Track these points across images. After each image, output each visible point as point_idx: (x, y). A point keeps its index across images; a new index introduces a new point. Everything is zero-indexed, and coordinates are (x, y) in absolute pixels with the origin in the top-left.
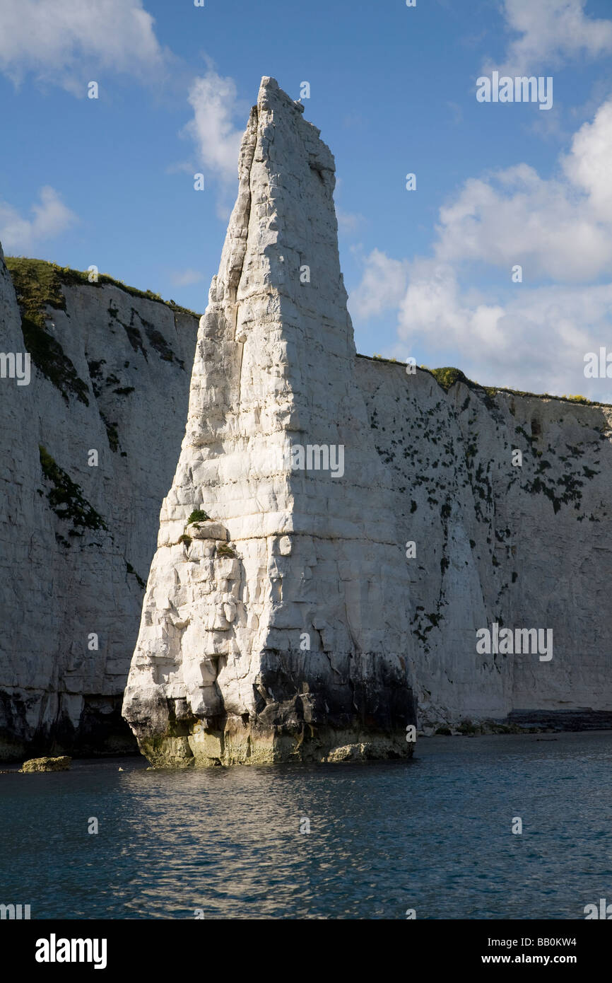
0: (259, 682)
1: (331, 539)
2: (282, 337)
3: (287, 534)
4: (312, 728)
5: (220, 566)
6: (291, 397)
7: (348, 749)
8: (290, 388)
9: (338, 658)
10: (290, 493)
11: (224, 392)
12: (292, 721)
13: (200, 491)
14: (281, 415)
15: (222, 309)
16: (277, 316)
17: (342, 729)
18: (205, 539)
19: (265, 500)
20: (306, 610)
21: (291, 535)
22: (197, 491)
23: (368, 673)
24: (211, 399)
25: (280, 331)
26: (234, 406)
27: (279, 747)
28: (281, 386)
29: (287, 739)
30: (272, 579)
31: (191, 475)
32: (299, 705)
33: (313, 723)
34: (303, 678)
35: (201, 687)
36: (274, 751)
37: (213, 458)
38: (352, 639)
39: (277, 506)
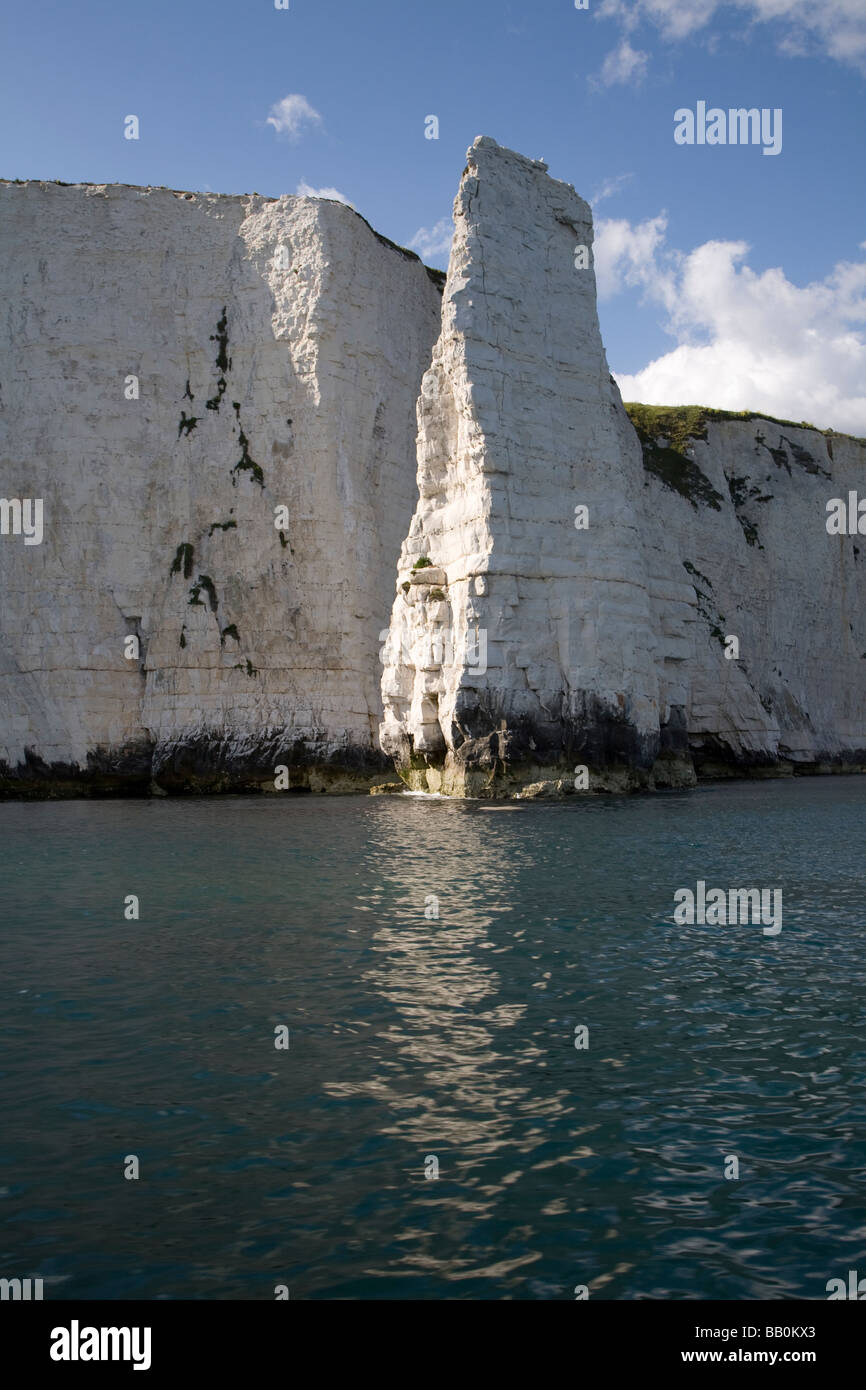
0: (455, 720)
1: (543, 579)
2: (468, 379)
3: (481, 574)
4: (504, 763)
5: (430, 609)
6: (482, 438)
7: (541, 785)
8: (480, 431)
9: (547, 696)
10: (489, 534)
11: (443, 444)
12: (486, 757)
13: (428, 539)
14: (476, 457)
15: (442, 365)
16: (461, 359)
17: (547, 765)
18: (420, 584)
19: (468, 541)
20: (506, 648)
21: (485, 575)
22: (424, 540)
23: (576, 710)
24: (432, 451)
25: (466, 374)
26: (453, 456)
27: (470, 782)
28: (472, 429)
29: (478, 774)
30: (468, 620)
31: (421, 526)
32: (494, 742)
33: (506, 759)
34: (501, 716)
35: (423, 724)
36: (466, 786)
37: (440, 507)
38: (564, 677)
39: (478, 548)
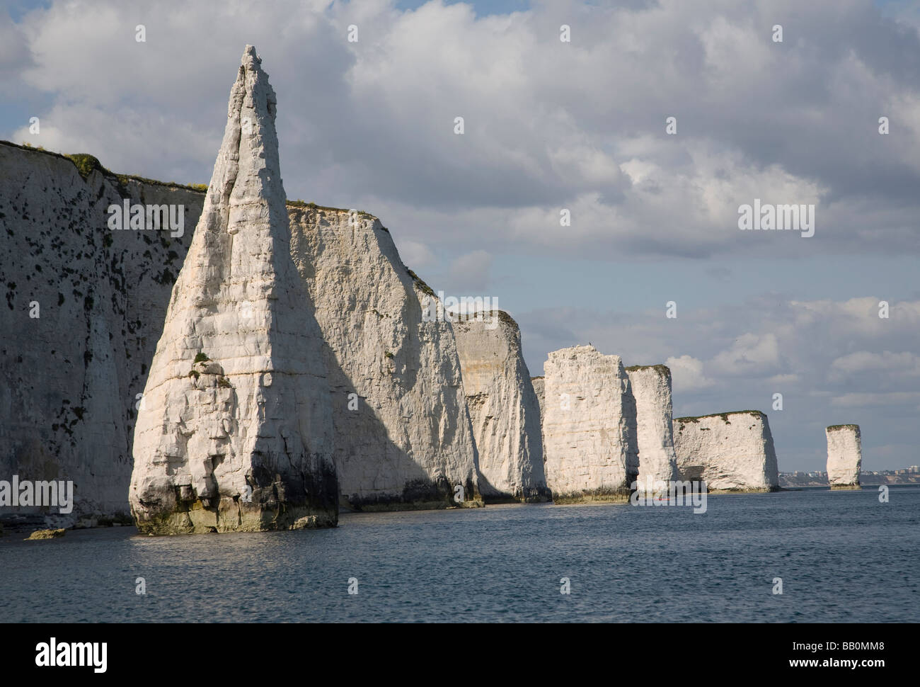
0: (250, 474)
1: (291, 374)
2: (270, 234)
3: (270, 372)
4: (284, 506)
5: (221, 393)
6: (273, 276)
7: (306, 519)
8: (273, 270)
9: (295, 458)
10: (269, 343)
11: (220, 270)
12: (271, 501)
13: (201, 339)
14: (265, 288)
15: (219, 210)
16: (267, 219)
17: (298, 506)
18: (209, 374)
19: (252, 348)
20: (279, 424)
21: (271, 372)
22: (199, 339)
23: (315, 467)
24: (211, 274)
25: (269, 230)
26: (227, 279)
27: (264, 518)
28: (267, 268)
29: (269, 513)
30: (258, 403)
31: (194, 328)
32: (275, 489)
33: (284, 502)
34: (276, 472)
35: (204, 478)
36: (261, 521)
37: (209, 315)
38: (304, 444)
39: (260, 352)
